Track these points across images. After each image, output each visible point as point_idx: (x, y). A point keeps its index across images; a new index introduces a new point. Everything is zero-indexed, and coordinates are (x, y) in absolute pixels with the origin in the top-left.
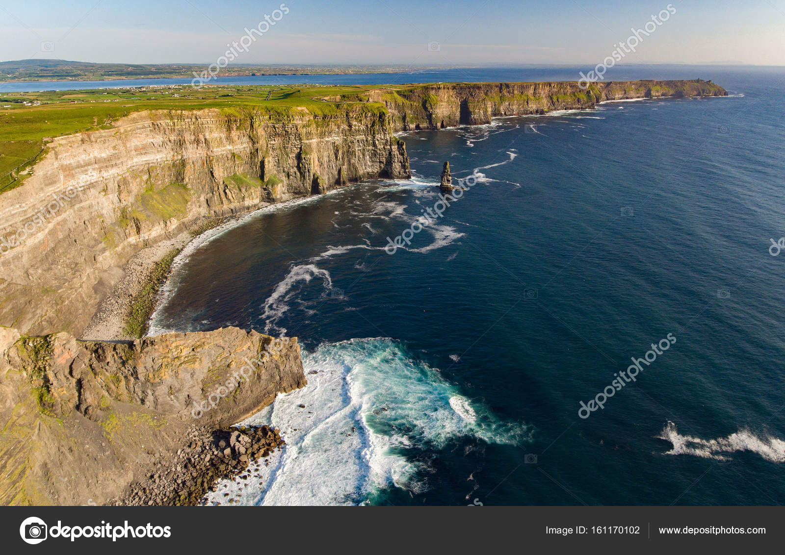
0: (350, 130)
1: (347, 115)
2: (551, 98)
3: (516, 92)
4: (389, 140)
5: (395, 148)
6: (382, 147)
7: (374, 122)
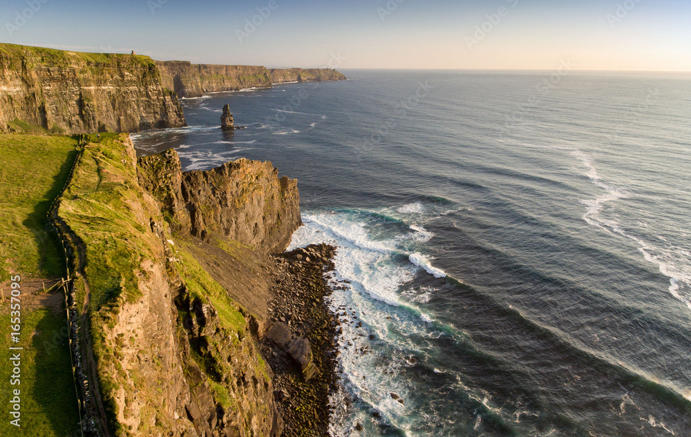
0: (123, 80)
1: (118, 65)
2: (239, 79)
3: (212, 72)
4: (161, 90)
5: (168, 98)
6: (156, 97)
7: (145, 73)
